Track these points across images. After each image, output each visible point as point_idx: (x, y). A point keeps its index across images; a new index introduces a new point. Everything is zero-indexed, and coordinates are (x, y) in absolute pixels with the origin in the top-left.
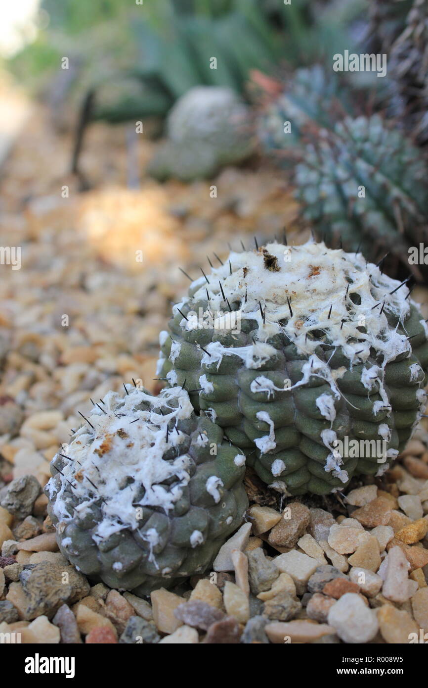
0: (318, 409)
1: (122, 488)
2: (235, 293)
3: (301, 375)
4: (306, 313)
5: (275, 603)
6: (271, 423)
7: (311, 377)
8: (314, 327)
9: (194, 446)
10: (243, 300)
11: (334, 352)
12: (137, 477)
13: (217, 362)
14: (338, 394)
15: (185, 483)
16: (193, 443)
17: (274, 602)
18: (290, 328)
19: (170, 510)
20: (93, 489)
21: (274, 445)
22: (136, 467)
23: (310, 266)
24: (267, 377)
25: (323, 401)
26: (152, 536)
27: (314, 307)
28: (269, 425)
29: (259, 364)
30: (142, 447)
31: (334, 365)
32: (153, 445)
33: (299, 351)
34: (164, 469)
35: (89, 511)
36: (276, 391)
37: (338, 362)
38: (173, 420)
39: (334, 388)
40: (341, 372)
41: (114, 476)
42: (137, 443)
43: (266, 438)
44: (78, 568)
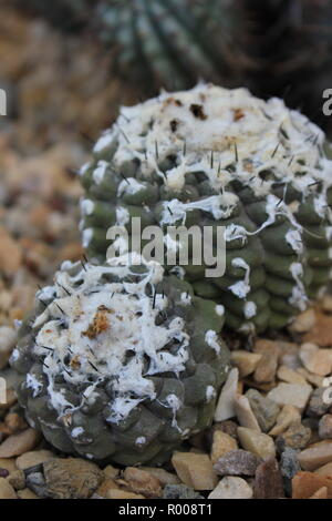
0: (289, 244)
1: (125, 364)
2: (167, 148)
3: (267, 216)
4: (249, 156)
5: (292, 434)
6: (247, 267)
7: (276, 216)
8: (261, 168)
9: (179, 306)
10: (180, 154)
11: (285, 189)
12: (138, 349)
13: (182, 220)
14: (300, 227)
15: (186, 343)
16: (177, 303)
17: (290, 433)
18: (241, 173)
19: (181, 372)
20: (94, 372)
21: (249, 288)
22: (132, 339)
23: (232, 110)
24: (237, 223)
25: (292, 237)
26: (174, 401)
27: (253, 149)
28: (245, 270)
29: (228, 213)
30: (131, 319)
31: (288, 201)
32: (140, 314)
33: (257, 194)
34: (162, 335)
35: (97, 394)
36: (248, 236)
37: (292, 196)
38: (148, 286)
39: (294, 222)
40: (295, 206)
41: (113, 353)
42: (125, 316)
43: (241, 283)
44: (90, 456)
